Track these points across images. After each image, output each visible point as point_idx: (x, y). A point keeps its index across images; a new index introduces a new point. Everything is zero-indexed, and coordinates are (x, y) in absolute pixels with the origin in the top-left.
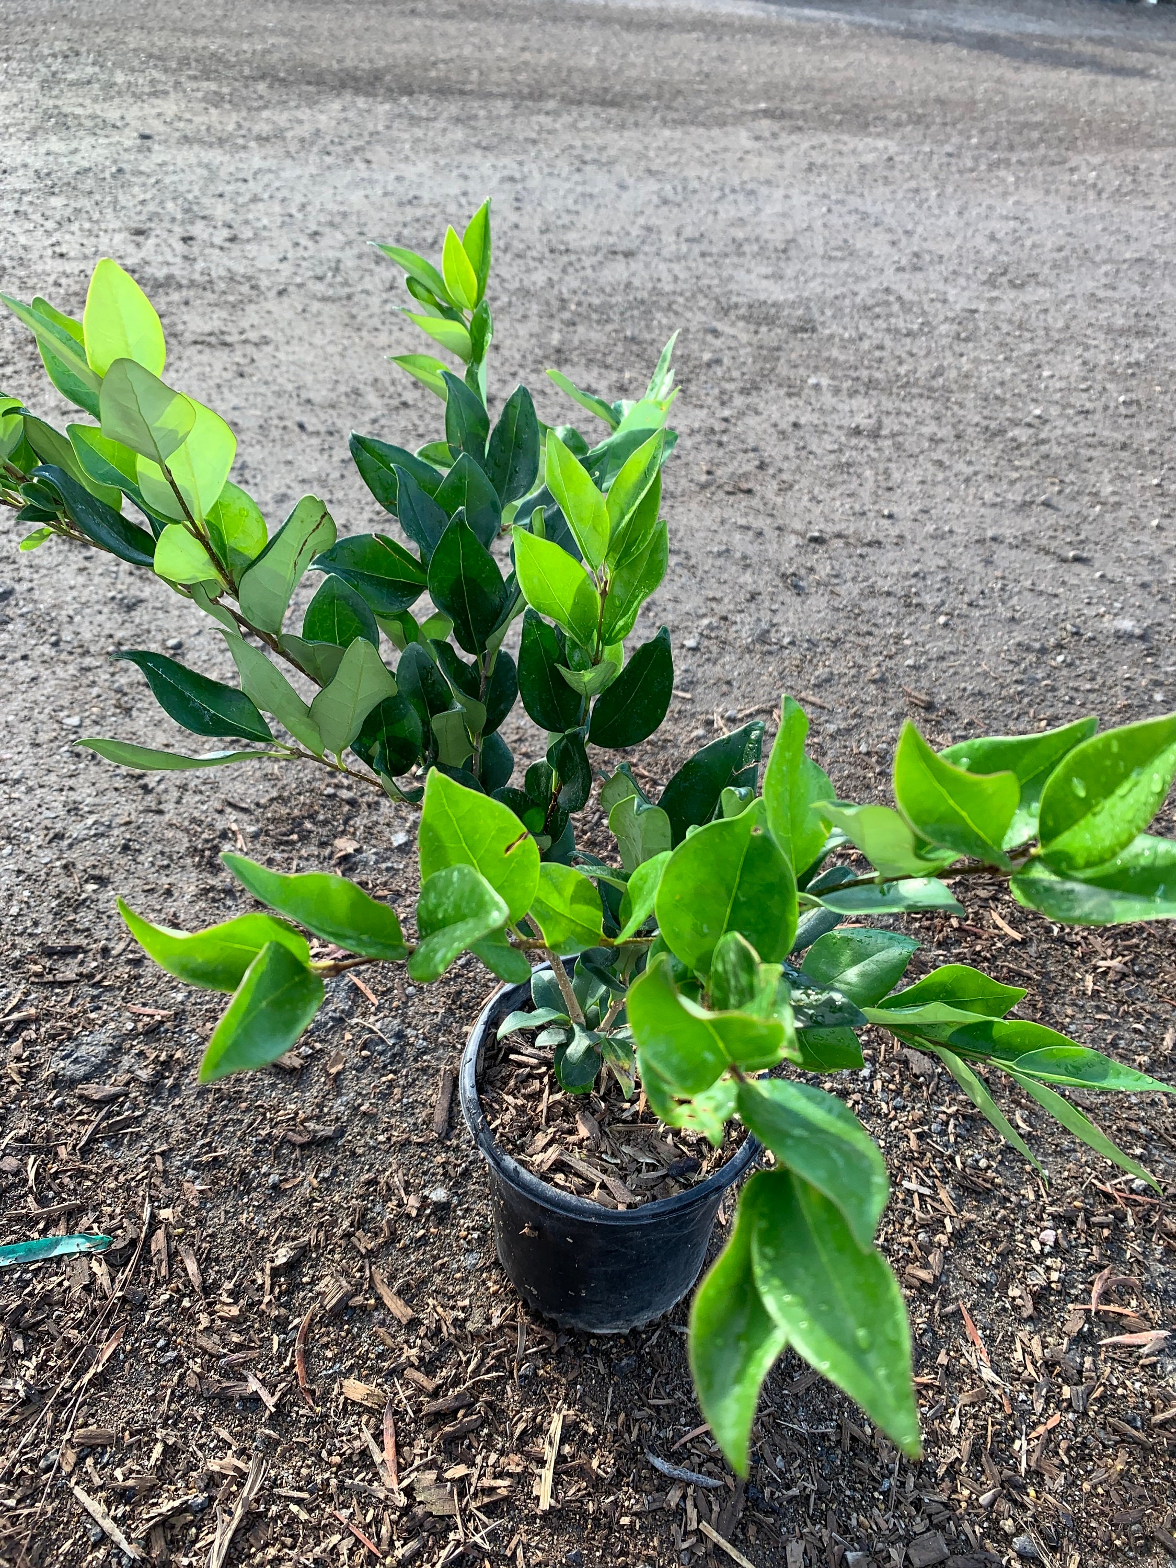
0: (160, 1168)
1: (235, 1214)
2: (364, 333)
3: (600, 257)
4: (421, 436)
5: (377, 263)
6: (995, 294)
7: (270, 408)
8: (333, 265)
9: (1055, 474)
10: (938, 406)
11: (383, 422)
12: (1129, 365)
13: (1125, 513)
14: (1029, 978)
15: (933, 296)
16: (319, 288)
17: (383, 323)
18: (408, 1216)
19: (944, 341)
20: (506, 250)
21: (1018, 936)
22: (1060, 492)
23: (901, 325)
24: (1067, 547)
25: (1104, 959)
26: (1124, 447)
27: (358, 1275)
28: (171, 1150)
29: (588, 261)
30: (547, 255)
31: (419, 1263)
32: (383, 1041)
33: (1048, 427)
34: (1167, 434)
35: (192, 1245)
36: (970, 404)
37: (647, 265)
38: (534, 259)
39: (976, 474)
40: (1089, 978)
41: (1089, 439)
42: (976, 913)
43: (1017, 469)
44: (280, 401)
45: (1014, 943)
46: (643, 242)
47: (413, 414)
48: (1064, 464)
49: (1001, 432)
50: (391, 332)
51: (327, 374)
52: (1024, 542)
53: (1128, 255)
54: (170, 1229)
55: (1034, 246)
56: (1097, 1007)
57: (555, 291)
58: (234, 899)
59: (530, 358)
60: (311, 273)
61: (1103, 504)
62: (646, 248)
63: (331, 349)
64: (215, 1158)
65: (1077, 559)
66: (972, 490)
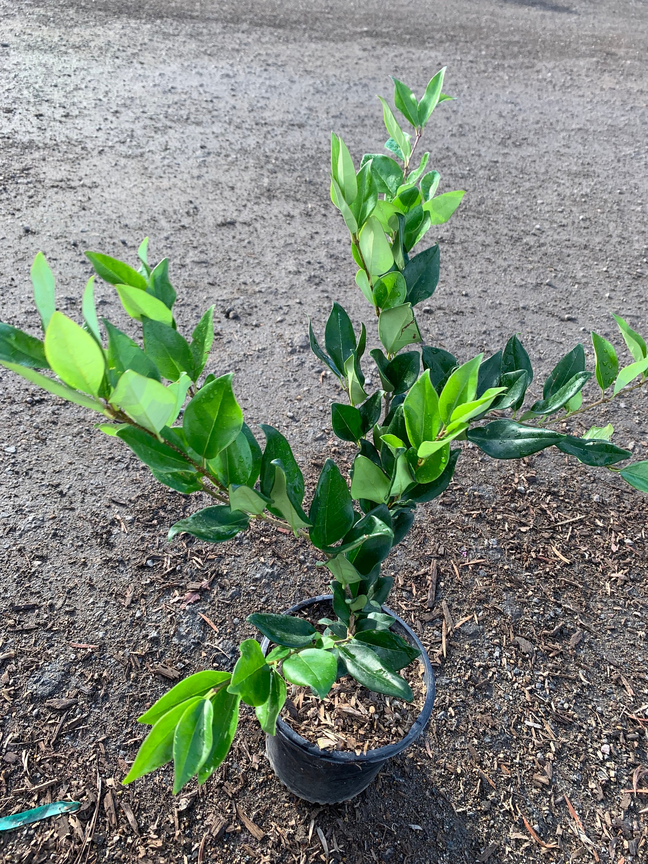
0: (103, 751)
1: (151, 777)
2: (154, 180)
3: (284, 128)
4: (195, 248)
5: (156, 132)
6: (506, 151)
7: (104, 231)
8: (130, 133)
9: (551, 266)
10: (484, 223)
11: (172, 239)
12: (583, 196)
13: (591, 289)
14: (577, 587)
15: (473, 152)
16: (123, 149)
17: (164, 173)
18: (254, 769)
19: (483, 181)
20: (230, 123)
21: (568, 561)
22: (555, 277)
23: (458, 171)
24: (563, 312)
25: (614, 572)
26: (586, 247)
27: (229, 811)
28: (108, 738)
29: (279, 131)
30: (254, 126)
31: (263, 799)
32: (225, 656)
33: (544, 236)
34: (607, 239)
35: (128, 801)
36: (501, 222)
37: (312, 133)
38: (247, 129)
39: (509, 266)
40: (608, 584)
41: (567, 243)
42: (544, 548)
43: (531, 262)
44: (109, 226)
45: (566, 565)
46: (308, 118)
47: (189, 233)
48: (555, 259)
49: (519, 239)
50: (169, 178)
51: (135, 208)
52: (539, 310)
53: (574, 126)
54: (114, 792)
55: (524, 120)
56: (614, 602)
57: (262, 150)
58: (125, 566)
59: (253, 195)
60: (117, 139)
61: (579, 283)
62: (311, 122)
63: (135, 191)
64: (136, 742)
65: (569, 319)
66: (508, 277)
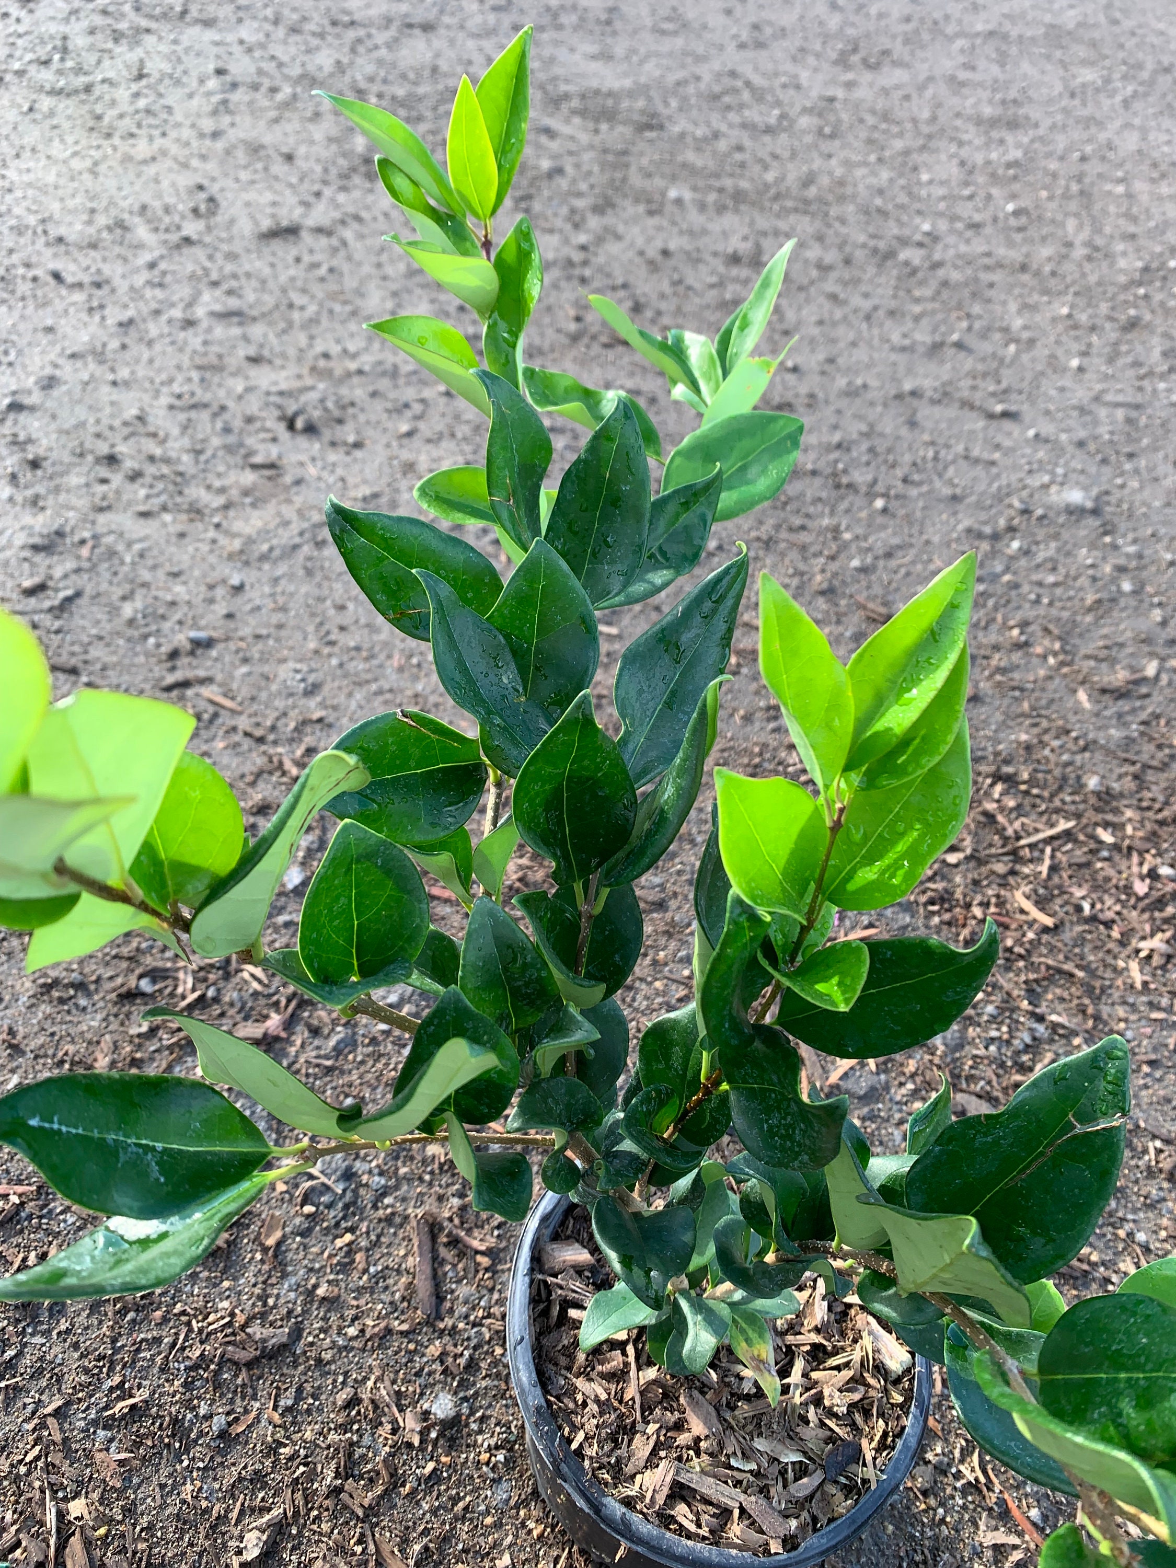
0: (58, 1437)
1: (174, 1487)
2: (116, 140)
3: (392, 32)
4: (215, 284)
5: (116, 40)
6: (849, 76)
7: (11, 251)
8: (59, 43)
9: (959, 306)
10: (818, 224)
11: (163, 266)
12: (1009, 165)
13: (1041, 352)
14: (1072, 975)
15: (783, 79)
17: (139, 126)
18: (409, 1445)
19: (808, 139)
20: (276, 22)
21: (1049, 921)
22: (970, 329)
23: (757, 119)
24: (992, 400)
25: (1143, 938)
26: (1024, 268)
27: (358, 1549)
28: (68, 1404)
29: (381, 37)
30: (329, 29)
31: (434, 1512)
32: (327, 1188)
33: (939, 247)
34: (1064, 251)
35: (123, 1550)
36: (851, 219)
37: (452, 42)
38: (314, 34)
39: (876, 308)
40: (1134, 966)
41: (987, 261)
42: (998, 896)
43: (917, 301)
44: (22, 241)
45: (1046, 930)
46: (442, 12)
47: (199, 253)
48: (966, 293)
49: (890, 255)
50: (151, 139)
51: (78, 200)
52: (944, 396)
53: (980, 27)
54: (89, 1533)
55: (881, 16)
56: (1150, 1004)
57: (347, 79)
58: (89, 995)
59: (334, 171)
60: (29, 56)
61: (1017, 341)
62: (446, 19)
63: (76, 164)
64: (133, 1407)
65: (1006, 415)
66: (876, 331)
